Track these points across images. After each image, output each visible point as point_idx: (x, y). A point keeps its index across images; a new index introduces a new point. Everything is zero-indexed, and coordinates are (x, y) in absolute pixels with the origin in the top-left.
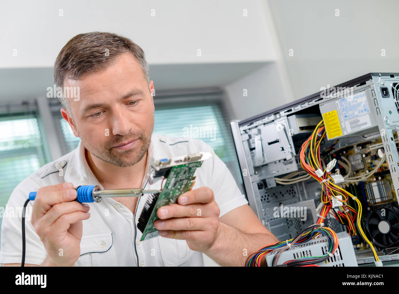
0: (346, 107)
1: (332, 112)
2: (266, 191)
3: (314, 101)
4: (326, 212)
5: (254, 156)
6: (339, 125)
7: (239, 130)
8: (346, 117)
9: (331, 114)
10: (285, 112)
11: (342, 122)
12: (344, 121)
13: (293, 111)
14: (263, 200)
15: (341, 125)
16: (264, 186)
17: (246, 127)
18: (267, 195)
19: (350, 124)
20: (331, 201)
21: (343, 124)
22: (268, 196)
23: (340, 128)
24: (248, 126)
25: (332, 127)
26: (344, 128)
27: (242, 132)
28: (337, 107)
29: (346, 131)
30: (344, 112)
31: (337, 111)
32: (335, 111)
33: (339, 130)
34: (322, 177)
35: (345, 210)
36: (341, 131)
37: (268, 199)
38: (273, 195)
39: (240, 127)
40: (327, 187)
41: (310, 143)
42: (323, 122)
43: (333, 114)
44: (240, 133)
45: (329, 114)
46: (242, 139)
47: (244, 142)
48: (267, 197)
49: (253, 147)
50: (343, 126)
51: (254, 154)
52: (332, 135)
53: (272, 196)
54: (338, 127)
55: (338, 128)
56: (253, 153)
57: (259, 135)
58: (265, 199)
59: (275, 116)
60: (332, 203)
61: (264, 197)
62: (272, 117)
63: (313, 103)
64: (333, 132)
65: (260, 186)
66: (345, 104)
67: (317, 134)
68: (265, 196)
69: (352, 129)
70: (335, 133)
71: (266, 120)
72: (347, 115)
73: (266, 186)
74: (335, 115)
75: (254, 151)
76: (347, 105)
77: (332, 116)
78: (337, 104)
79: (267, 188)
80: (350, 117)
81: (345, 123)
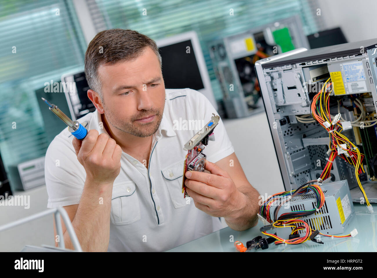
0: (348, 71)
1: (338, 73)
2: (289, 126)
3: (323, 60)
4: (333, 158)
5: (276, 96)
6: (343, 85)
7: (262, 71)
8: (348, 79)
9: (337, 74)
10: (300, 65)
11: (345, 83)
12: (347, 83)
13: (306, 65)
14: (286, 135)
15: (345, 86)
16: (287, 121)
17: (268, 70)
18: (290, 129)
19: (352, 86)
20: (337, 149)
21: (346, 84)
22: (292, 130)
23: (344, 88)
24: (270, 69)
25: (337, 85)
26: (347, 88)
27: (265, 73)
28: (341, 70)
29: (348, 91)
30: (347, 75)
31: (341, 73)
32: (339, 72)
33: (343, 89)
34: (329, 128)
35: (350, 156)
36: (344, 90)
37: (291, 133)
38: (296, 128)
39: (263, 69)
40: (334, 137)
41: (320, 96)
42: (330, 80)
43: (338, 75)
44: (264, 74)
45: (335, 73)
46: (266, 80)
47: (267, 83)
48: (290, 131)
49: (275, 88)
50: (346, 87)
51: (277, 95)
52: (338, 92)
53: (295, 130)
54: (342, 86)
55: (343, 88)
56: (275, 93)
57: (280, 79)
58: (288, 134)
59: (292, 65)
60: (337, 151)
61: (287, 132)
62: (290, 67)
63: (322, 62)
64: (339, 90)
65: (282, 123)
66: (347, 68)
67: (326, 89)
68: (289, 131)
69: (353, 91)
70: (340, 91)
71: (285, 67)
72: (349, 78)
73: (289, 122)
74: (340, 76)
75: (276, 92)
76: (349, 70)
77: (337, 76)
78: (341, 66)
79: (289, 123)
80: (352, 80)
81: (347, 84)
